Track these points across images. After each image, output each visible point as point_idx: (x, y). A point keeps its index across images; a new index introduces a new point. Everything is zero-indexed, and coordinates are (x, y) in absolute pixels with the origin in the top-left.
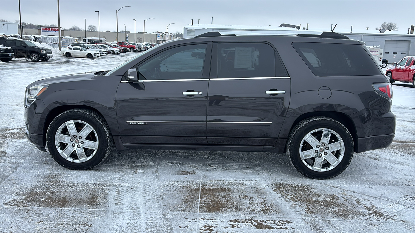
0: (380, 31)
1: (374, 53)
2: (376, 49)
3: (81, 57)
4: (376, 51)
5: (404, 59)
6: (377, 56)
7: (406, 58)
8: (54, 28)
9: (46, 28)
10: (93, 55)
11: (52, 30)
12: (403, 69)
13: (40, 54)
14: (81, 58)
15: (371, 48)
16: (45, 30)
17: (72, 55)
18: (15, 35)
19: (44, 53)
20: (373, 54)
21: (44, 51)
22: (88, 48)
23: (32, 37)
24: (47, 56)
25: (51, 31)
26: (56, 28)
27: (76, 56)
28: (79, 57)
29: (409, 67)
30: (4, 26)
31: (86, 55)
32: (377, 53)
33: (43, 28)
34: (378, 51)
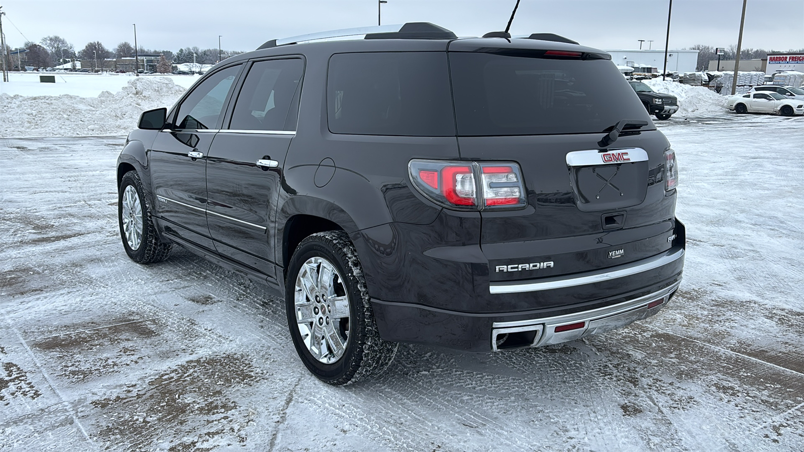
3: (767, 112)
8: (794, 56)
9: (778, 56)
10: (795, 110)
11: (791, 60)
13: (651, 106)
14: (762, 116)
16: (777, 60)
17: (749, 109)
18: (670, 72)
19: (660, 103)
21: (660, 100)
22: (792, 95)
23: (703, 76)
24: (663, 109)
25: (788, 63)
26: (799, 56)
27: (757, 112)
28: (764, 112)
30: (672, 57)
31: (779, 109)
33: (771, 56)
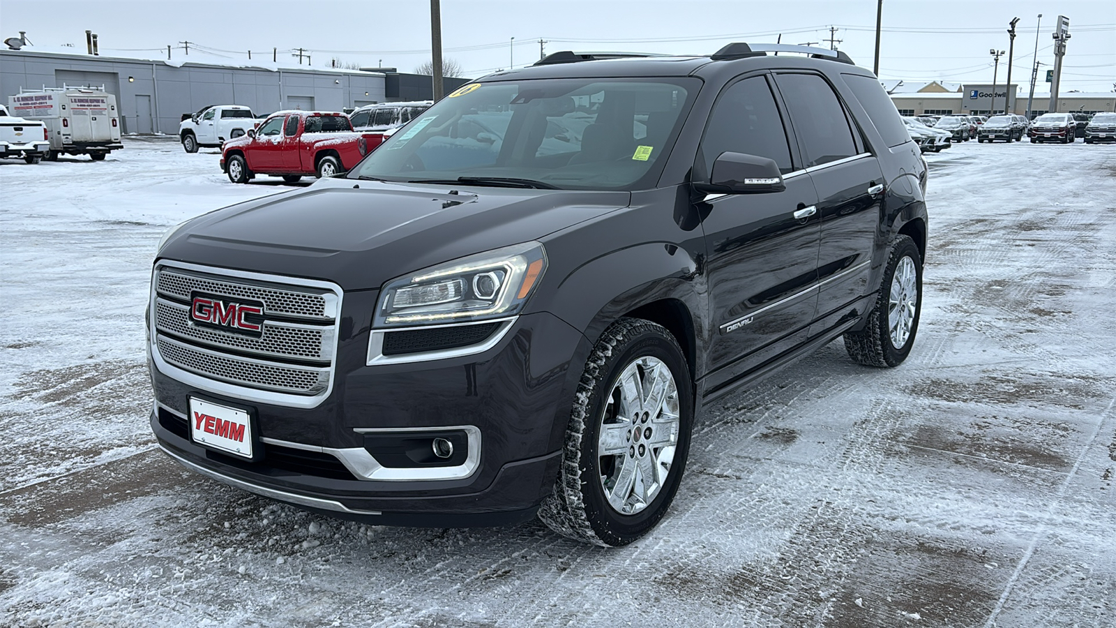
0: (9, 45)
1: (94, 106)
2: (96, 95)
4: (98, 101)
5: (271, 118)
6: (104, 113)
7: (277, 116)
12: (279, 142)
15: (83, 90)
20: (92, 107)
29: (295, 138)
32: (102, 106)
34: (103, 101)
